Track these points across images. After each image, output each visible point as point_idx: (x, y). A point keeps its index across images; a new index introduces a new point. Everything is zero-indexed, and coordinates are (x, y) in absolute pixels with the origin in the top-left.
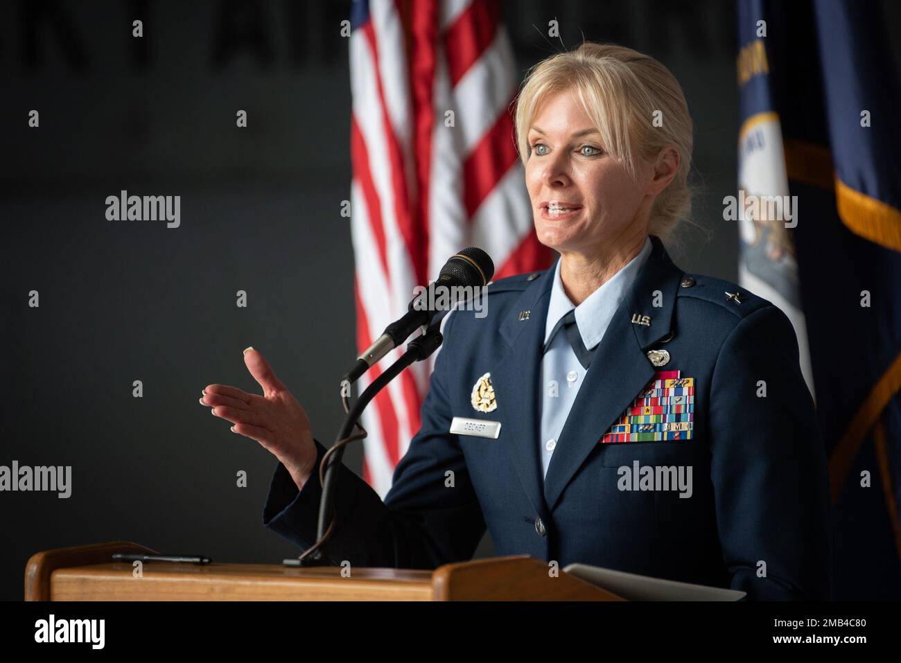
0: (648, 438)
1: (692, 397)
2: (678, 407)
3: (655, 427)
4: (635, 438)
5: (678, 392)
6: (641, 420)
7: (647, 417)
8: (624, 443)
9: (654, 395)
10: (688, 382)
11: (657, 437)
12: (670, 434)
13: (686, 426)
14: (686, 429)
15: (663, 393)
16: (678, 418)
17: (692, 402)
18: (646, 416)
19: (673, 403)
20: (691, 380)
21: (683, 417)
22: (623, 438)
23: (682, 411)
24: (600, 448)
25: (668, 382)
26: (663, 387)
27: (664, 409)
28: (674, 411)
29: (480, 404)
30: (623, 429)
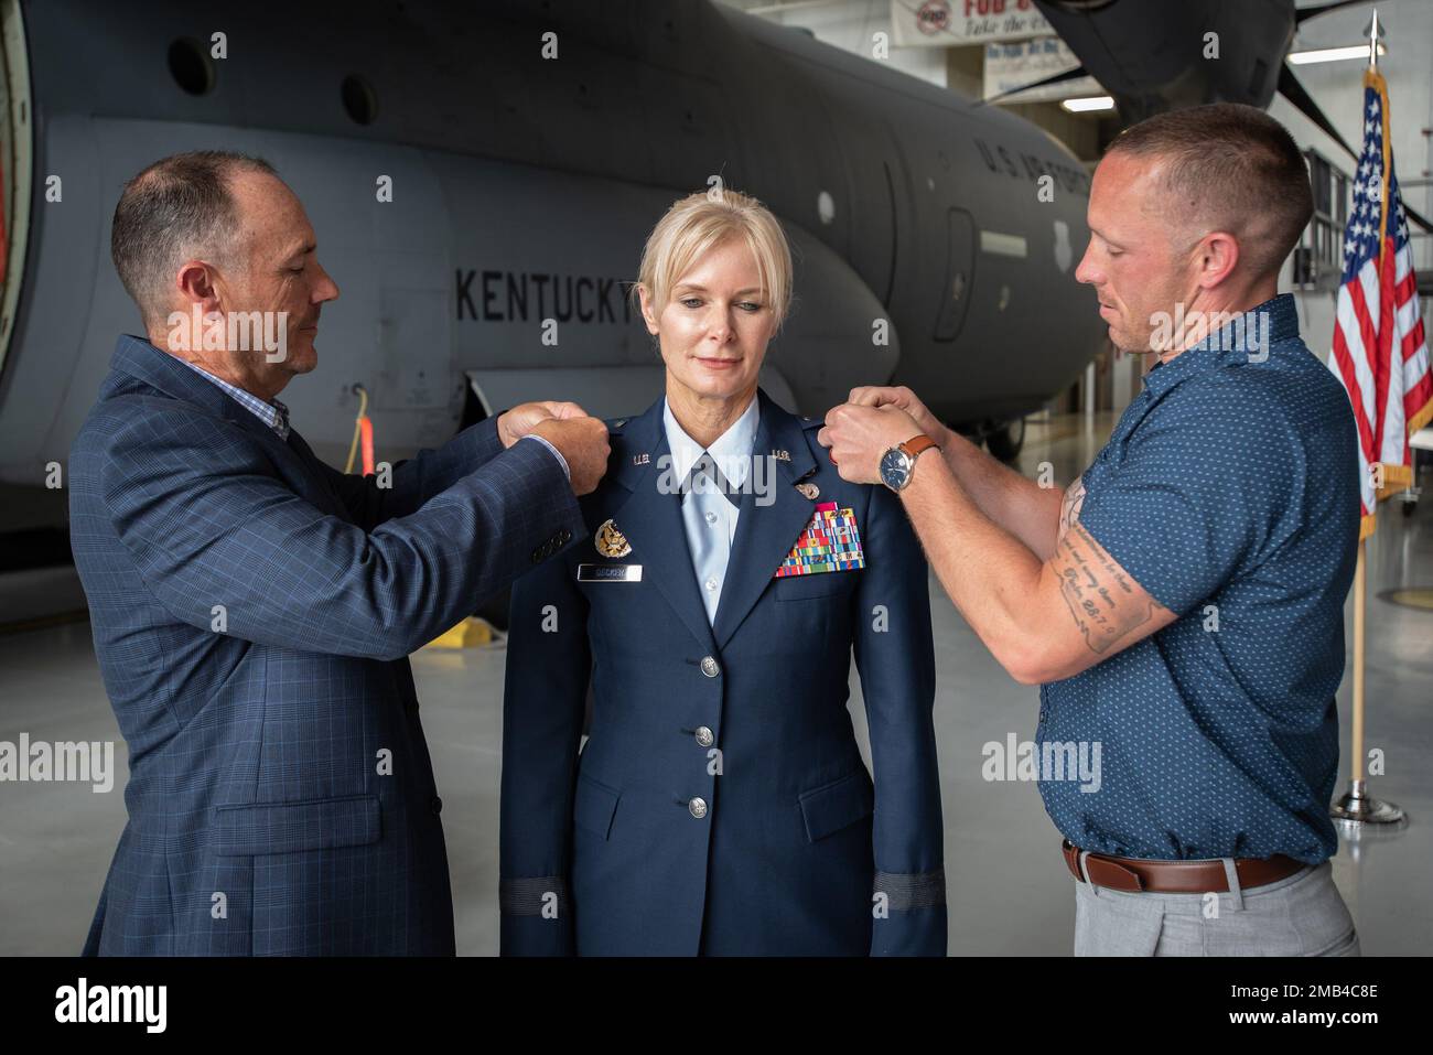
0: (820, 569)
1: (855, 527)
2: (844, 537)
3: (825, 558)
4: (808, 570)
5: (840, 523)
6: (810, 552)
7: (815, 549)
8: (798, 576)
9: (816, 527)
10: (847, 512)
11: (830, 567)
12: (842, 563)
13: (856, 555)
14: (857, 558)
15: (825, 525)
16: (846, 548)
17: (856, 531)
18: (813, 548)
19: (838, 533)
20: (850, 510)
21: (850, 546)
22: (796, 570)
23: (849, 541)
24: (774, 580)
25: (827, 514)
26: (823, 517)
27: (830, 540)
28: (840, 541)
29: (609, 551)
30: (793, 562)
